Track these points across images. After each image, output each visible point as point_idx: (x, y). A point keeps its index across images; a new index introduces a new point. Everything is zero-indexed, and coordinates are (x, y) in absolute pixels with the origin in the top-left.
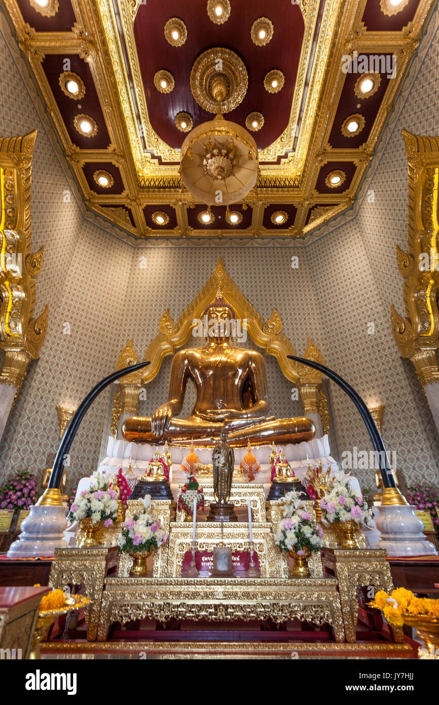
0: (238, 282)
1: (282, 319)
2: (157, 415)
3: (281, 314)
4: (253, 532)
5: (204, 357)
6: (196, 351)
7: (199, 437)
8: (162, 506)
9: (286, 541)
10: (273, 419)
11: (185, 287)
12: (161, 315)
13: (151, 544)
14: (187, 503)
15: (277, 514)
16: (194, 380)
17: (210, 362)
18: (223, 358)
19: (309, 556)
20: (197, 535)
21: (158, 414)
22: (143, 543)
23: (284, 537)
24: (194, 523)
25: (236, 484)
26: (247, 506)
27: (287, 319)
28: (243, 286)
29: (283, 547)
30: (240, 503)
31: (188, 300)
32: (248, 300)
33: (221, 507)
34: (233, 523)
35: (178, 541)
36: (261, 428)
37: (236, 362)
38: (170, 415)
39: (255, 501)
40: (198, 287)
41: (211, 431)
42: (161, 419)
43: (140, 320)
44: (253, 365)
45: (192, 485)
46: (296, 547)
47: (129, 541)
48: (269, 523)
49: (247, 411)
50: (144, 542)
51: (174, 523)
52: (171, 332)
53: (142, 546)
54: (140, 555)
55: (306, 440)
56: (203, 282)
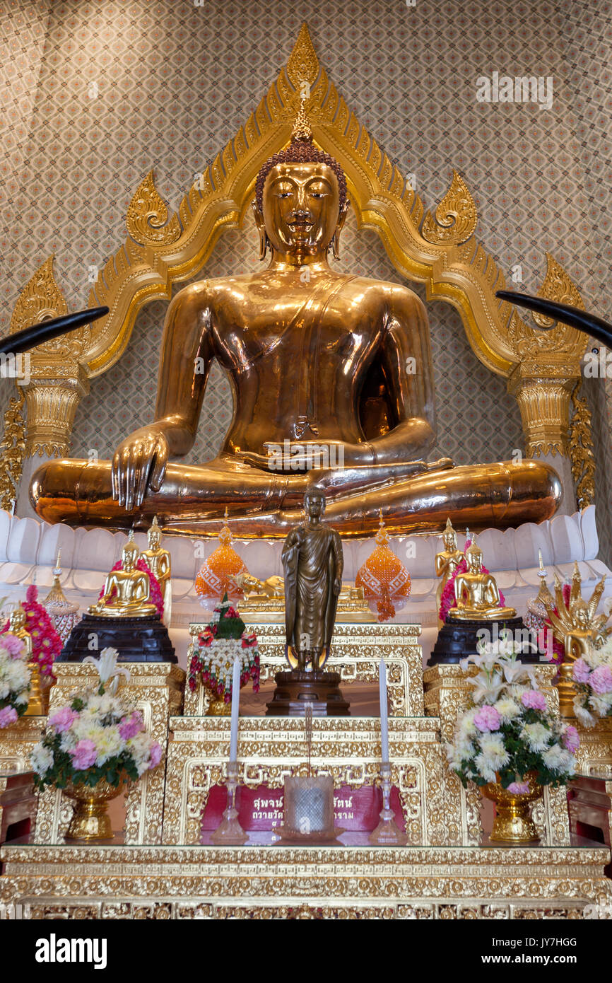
0: (355, 95)
1: (477, 202)
2: (126, 455)
3: (477, 188)
4: (391, 740)
5: (257, 300)
6: (234, 287)
7: (242, 512)
8: (148, 678)
9: (480, 761)
10: (448, 466)
11: (201, 109)
12: (134, 191)
13: (120, 766)
14: (213, 671)
15: (455, 696)
16: (227, 362)
17: (274, 314)
18: (312, 306)
19: (539, 795)
20: (242, 748)
21: (130, 450)
22: (100, 765)
23: (473, 752)
24: (233, 719)
25: (344, 626)
26: (375, 681)
27: (491, 201)
28: (367, 108)
29: (470, 775)
30: (356, 672)
31: (210, 148)
32: (382, 148)
33: (307, 681)
34: (337, 719)
35: (192, 762)
36: (414, 487)
37: (347, 315)
38: (161, 455)
39: (394, 668)
40: (239, 109)
41: (275, 496)
42: (139, 464)
43: (74, 203)
44: (395, 322)
45: (229, 626)
46: (505, 775)
47: (62, 761)
48: (432, 720)
49: (376, 445)
50: (101, 762)
51: (179, 719)
52: (161, 237)
53: (95, 773)
54: (92, 794)
55: (536, 519)
56: (252, 96)
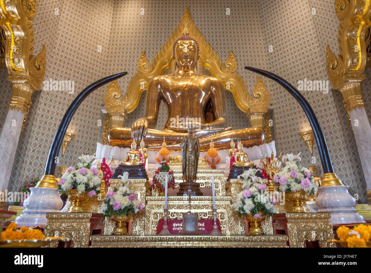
0: (201, 29)
1: (237, 60)
2: (135, 126)
3: (236, 56)
4: (216, 204)
6: (167, 78)
7: (170, 144)
8: (139, 184)
9: (245, 207)
10: (230, 130)
11: (158, 33)
12: (139, 57)
13: (129, 210)
14: (160, 182)
15: (236, 189)
16: (166, 101)
17: (179, 85)
18: (190, 83)
19: (263, 220)
20: (169, 207)
21: (137, 124)
22: (122, 209)
23: (242, 205)
24: (165, 197)
25: (201, 170)
26: (211, 188)
27: (241, 60)
28: (205, 32)
29: (242, 212)
30: (205, 185)
31: (161, 44)
32: (209, 44)
33: (189, 185)
34: (199, 197)
35: (153, 211)
36: (221, 136)
37: (200, 86)
38: (146, 126)
39: (216, 184)
40: (169, 33)
41: (180, 139)
42: (139, 128)
43: (122, 61)
44: (214, 89)
45: (165, 168)
46: (253, 212)
47: (110, 208)
48: (229, 197)
49: (210, 124)
50: (123, 207)
51: (149, 197)
52: (147, 71)
53: (121, 211)
54: (120, 220)
56: (172, 29)
